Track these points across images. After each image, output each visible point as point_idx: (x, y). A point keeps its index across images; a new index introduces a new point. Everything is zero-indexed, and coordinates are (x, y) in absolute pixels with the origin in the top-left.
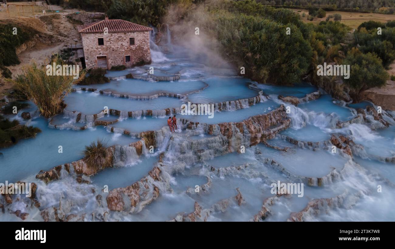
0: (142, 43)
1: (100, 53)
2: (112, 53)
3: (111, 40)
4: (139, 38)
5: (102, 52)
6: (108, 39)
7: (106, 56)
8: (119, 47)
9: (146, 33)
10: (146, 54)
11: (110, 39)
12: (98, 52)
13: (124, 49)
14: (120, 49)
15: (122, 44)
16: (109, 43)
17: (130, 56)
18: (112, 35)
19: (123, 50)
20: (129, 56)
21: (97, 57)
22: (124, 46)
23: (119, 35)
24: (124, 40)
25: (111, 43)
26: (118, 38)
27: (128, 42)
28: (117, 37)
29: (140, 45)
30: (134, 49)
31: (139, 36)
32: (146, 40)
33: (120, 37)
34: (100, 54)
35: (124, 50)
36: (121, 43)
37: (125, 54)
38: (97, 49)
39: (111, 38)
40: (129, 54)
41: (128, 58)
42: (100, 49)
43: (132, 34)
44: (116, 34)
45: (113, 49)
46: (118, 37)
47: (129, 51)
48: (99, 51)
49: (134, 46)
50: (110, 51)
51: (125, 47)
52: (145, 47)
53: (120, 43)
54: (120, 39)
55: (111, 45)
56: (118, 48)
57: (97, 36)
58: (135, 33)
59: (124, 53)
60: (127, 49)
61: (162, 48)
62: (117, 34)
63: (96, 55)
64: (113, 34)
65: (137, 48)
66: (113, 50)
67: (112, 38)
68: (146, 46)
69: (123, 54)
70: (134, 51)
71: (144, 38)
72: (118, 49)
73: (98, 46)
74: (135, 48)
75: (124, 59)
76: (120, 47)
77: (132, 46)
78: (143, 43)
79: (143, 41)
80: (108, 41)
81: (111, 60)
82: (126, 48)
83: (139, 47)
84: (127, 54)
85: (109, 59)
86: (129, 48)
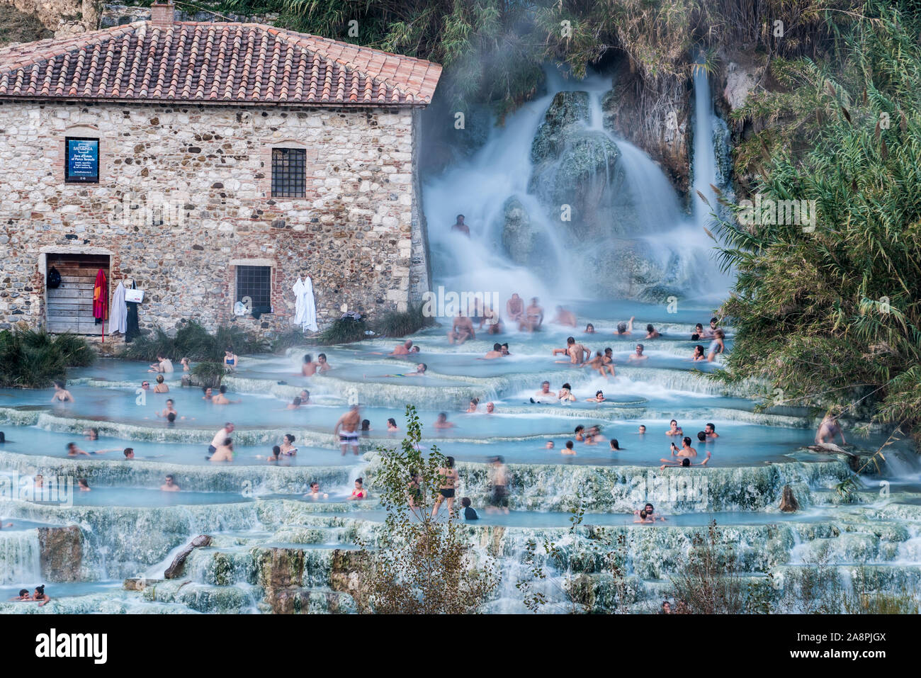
0: (356, 186)
1: (68, 230)
3: (152, 151)
4: (337, 156)
5: (80, 227)
6: (128, 148)
7: (107, 257)
8: (201, 200)
9: (384, 120)
10: (379, 268)
11: (139, 149)
12: (60, 227)
13: (234, 218)
14: (204, 215)
15: (218, 185)
16: (134, 169)
17: (266, 270)
18: (155, 122)
19: (226, 227)
21: (50, 257)
22: (231, 196)
23: (206, 123)
24: (238, 158)
25: (145, 173)
26: (196, 144)
27: (260, 176)
28: (186, 136)
29: (345, 199)
30: (299, 228)
31: (337, 139)
32: (385, 169)
33: (208, 138)
34: (70, 237)
36: (214, 176)
37: (235, 256)
38: (53, 202)
39: (152, 137)
40: (265, 255)
41: (255, 284)
42: (73, 209)
43: (292, 121)
44: (183, 118)
46: (198, 139)
47: (264, 232)
48: (63, 216)
49: (302, 203)
51: (237, 203)
52: (376, 219)
53: (207, 176)
54: (206, 147)
55: (144, 184)
56: (192, 207)
57: (59, 124)
58: (314, 120)
59: (226, 245)
60: (254, 218)
62: (194, 120)
63: (40, 244)
64: (165, 119)
65: (324, 219)
67: (156, 144)
68: (383, 210)
69: (226, 250)
70: (299, 235)
71: (373, 153)
72: (194, 213)
73: (61, 187)
74: (305, 217)
75: (224, 286)
77: (285, 205)
78: (365, 186)
79: (367, 173)
80: (128, 161)
82: (245, 212)
84: (251, 256)
85: (126, 277)
86: (263, 216)
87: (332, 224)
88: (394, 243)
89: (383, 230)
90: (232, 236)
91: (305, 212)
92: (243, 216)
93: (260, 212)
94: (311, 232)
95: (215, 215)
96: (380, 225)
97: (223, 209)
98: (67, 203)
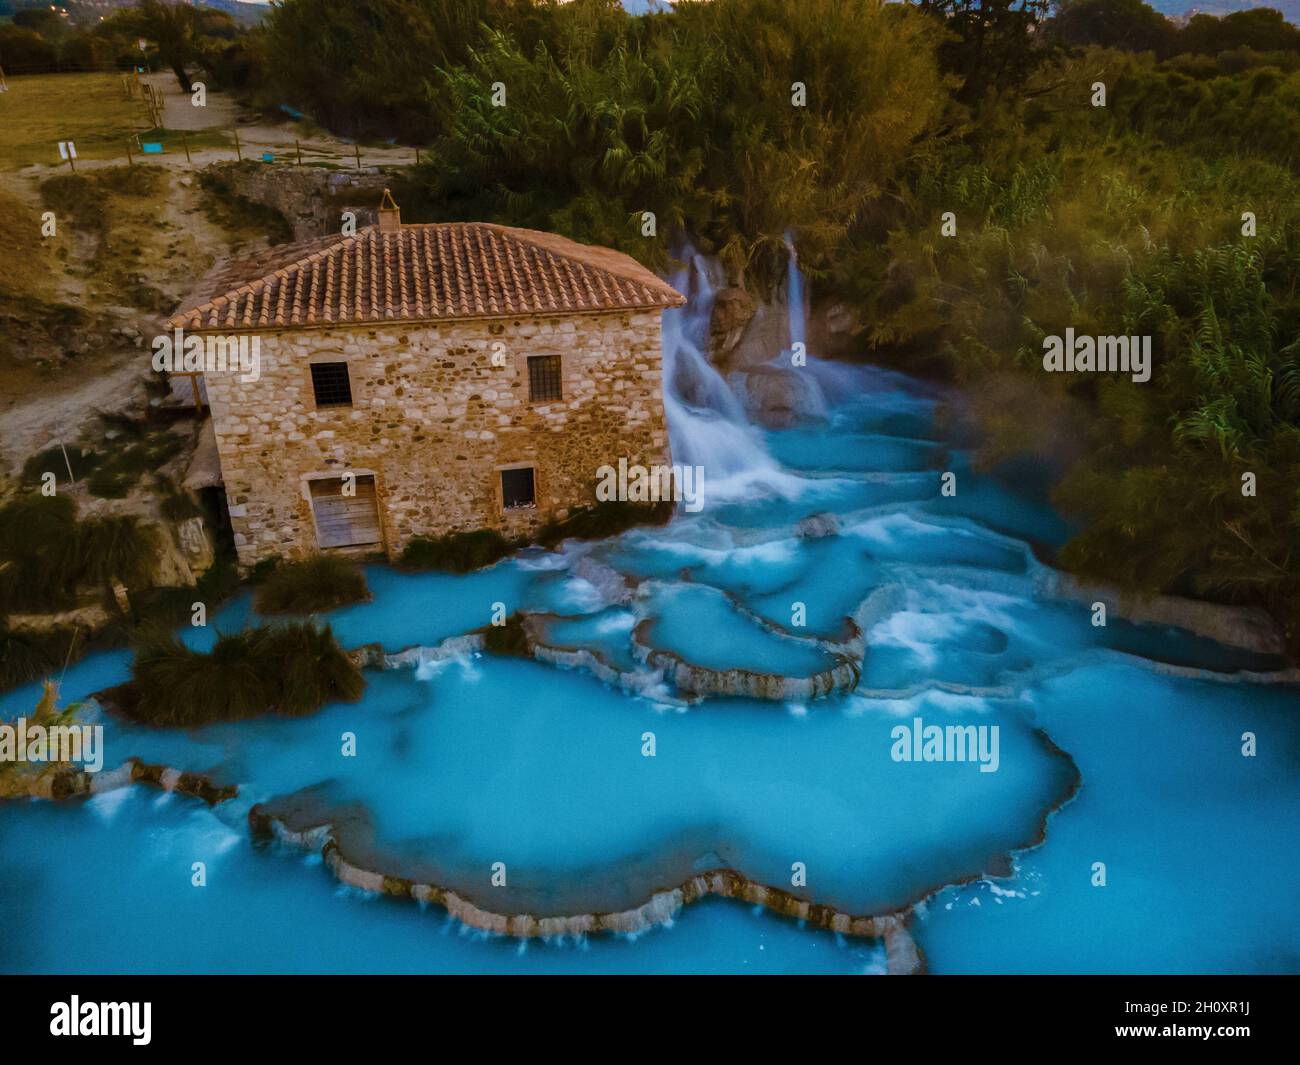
0: (610, 385)
1: (327, 455)
2: (410, 453)
3: (404, 370)
4: (593, 357)
5: (339, 451)
6: (379, 368)
7: (371, 477)
8: (459, 413)
9: (638, 320)
11: (390, 369)
12: (319, 454)
13: (493, 425)
14: (464, 427)
15: (476, 397)
16: (387, 390)
17: (530, 471)
18: (404, 341)
19: (488, 435)
20: (528, 473)
21: (313, 484)
22: (489, 406)
23: (457, 338)
24: (493, 369)
25: (399, 392)
26: (450, 359)
27: (516, 385)
28: (438, 352)
29: (600, 399)
30: (557, 429)
31: (591, 342)
32: (638, 367)
33: (460, 352)
34: (330, 461)
35: (493, 431)
36: (471, 389)
37: (499, 462)
38: (307, 429)
39: (403, 356)
40: (528, 458)
41: (520, 486)
42: (329, 434)
43: (546, 329)
44: (434, 335)
45: (417, 429)
46: (451, 353)
47: (524, 436)
48: (319, 442)
49: (559, 406)
50: (400, 442)
51: (496, 412)
52: (630, 414)
53: (463, 390)
54: (461, 362)
55: (401, 403)
56: (451, 420)
57: (302, 352)
58: (567, 327)
59: (489, 452)
60: (514, 424)
61: (748, 385)
62: (444, 335)
63: (300, 473)
64: (414, 337)
65: (581, 418)
66: (418, 439)
67: (408, 362)
68: (636, 405)
69: (489, 457)
70: (558, 434)
71: (625, 354)
72: (453, 426)
73: (313, 415)
74: (562, 418)
75: (490, 491)
76: (462, 420)
77: (543, 410)
78: (619, 386)
79: (619, 373)
80: (381, 382)
81: (406, 499)
82: (504, 420)
83: (593, 414)
84: (514, 461)
85: (393, 494)
86: (522, 422)
87: (588, 422)
88: (647, 434)
89: (638, 423)
90: (493, 443)
91: (563, 414)
92: (502, 424)
93: (519, 418)
94: (568, 431)
95: (475, 426)
96: (634, 419)
97: (481, 419)
98: (322, 430)
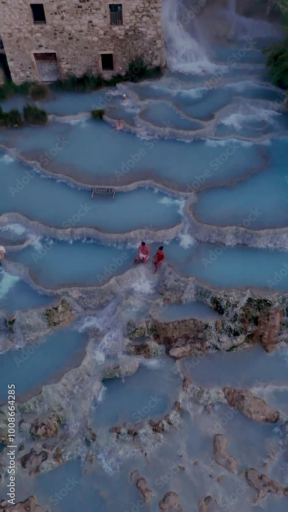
0: (141, 19)
1: (39, 43)
2: (68, 44)
3: (63, 8)
4: (134, 5)
5: (43, 42)
6: (54, 7)
7: (55, 54)
8: (85, 28)
10: (150, 52)
11: (58, 8)
12: (36, 43)
13: (97, 35)
14: (86, 35)
15: (90, 22)
16: (58, 17)
17: (112, 54)
19: (95, 39)
20: (110, 56)
21: (35, 54)
22: (95, 26)
24: (96, 10)
25: (62, 18)
26: (80, 4)
27: (105, 17)
28: (76, 1)
29: (137, 25)
30: (121, 37)
32: (152, 11)
33: (84, 1)
34: (41, 46)
35: (98, 37)
36: (88, 18)
37: (100, 51)
38: (31, 32)
40: (110, 49)
41: (108, 61)
42: (39, 35)
45: (70, 34)
46: (81, 2)
47: (108, 40)
48: (36, 37)
49: (122, 27)
50: (64, 40)
51: (98, 28)
52: (149, 32)
53: (85, 18)
54: (84, 5)
55: (63, 23)
56: (81, 31)
59: (96, 46)
60: (105, 34)
63: (30, 50)
65: (130, 33)
66: (71, 39)
67: (65, 5)
68: (151, 28)
69: (96, 48)
70: (121, 40)
71: (147, 5)
72: (83, 34)
73: (33, 26)
74: (123, 33)
75: (97, 62)
76: (86, 31)
77: (116, 29)
78: (144, 19)
79: (144, 13)
80: (55, 13)
81: (67, 64)
82: (102, 32)
83: (134, 31)
84: (105, 50)
85: (63, 61)
86: (108, 34)
87: (132, 35)
88: (155, 41)
89: (152, 36)
90: (98, 42)
91: (123, 31)
92: (101, 34)
93: (107, 32)
94: (125, 39)
95: (91, 34)
96: (150, 35)
97: (93, 32)
98: (36, 33)
